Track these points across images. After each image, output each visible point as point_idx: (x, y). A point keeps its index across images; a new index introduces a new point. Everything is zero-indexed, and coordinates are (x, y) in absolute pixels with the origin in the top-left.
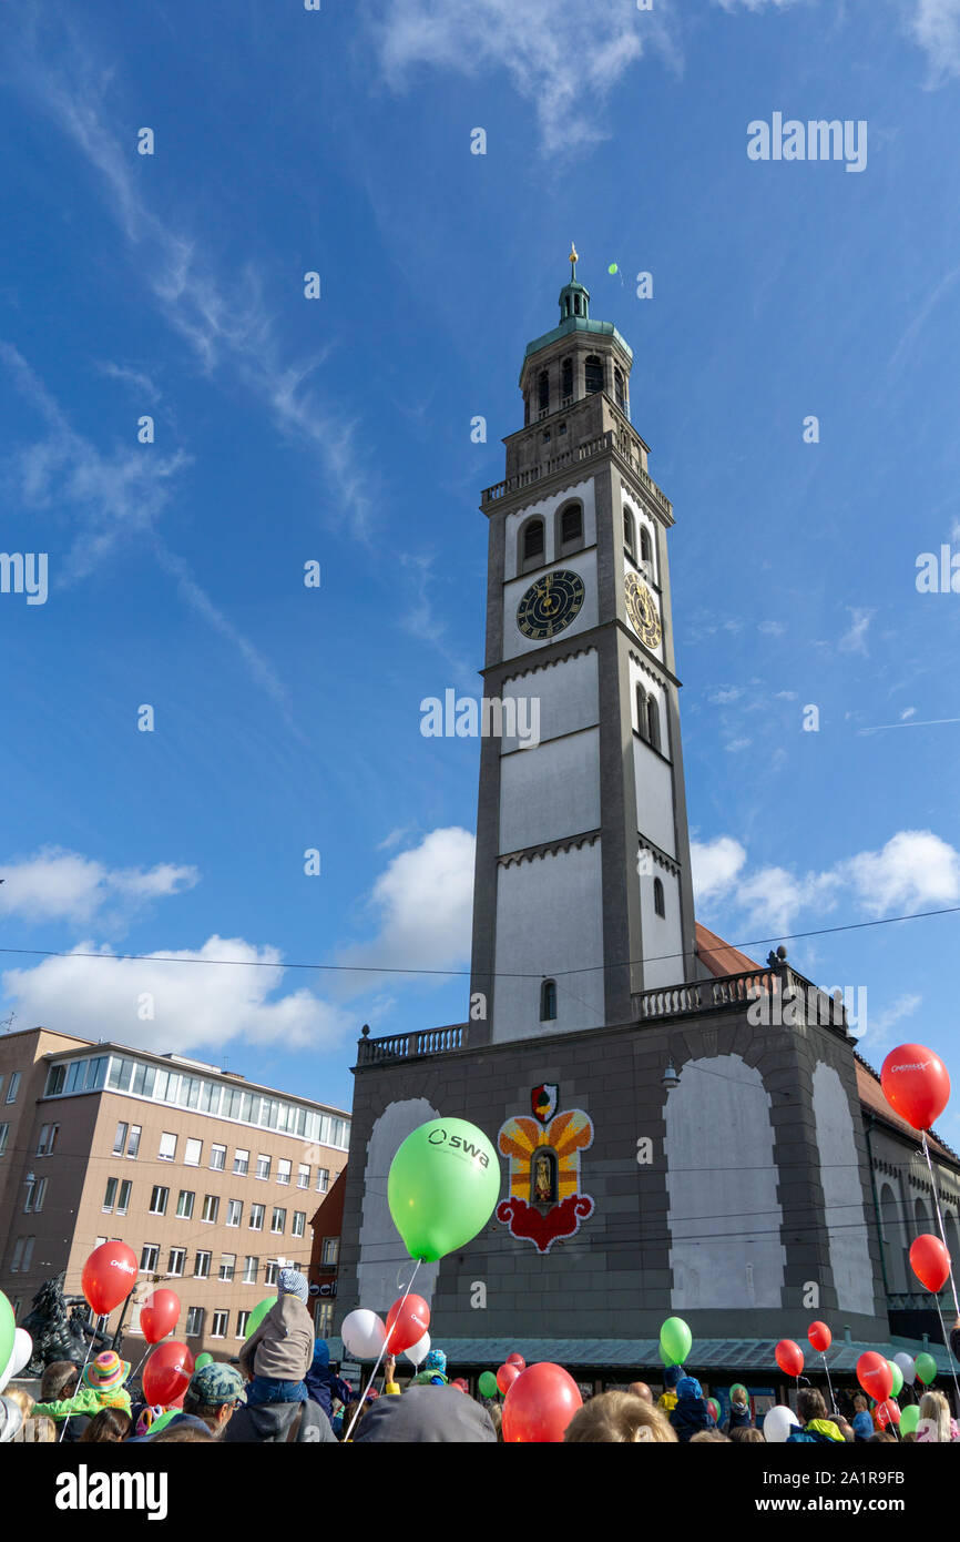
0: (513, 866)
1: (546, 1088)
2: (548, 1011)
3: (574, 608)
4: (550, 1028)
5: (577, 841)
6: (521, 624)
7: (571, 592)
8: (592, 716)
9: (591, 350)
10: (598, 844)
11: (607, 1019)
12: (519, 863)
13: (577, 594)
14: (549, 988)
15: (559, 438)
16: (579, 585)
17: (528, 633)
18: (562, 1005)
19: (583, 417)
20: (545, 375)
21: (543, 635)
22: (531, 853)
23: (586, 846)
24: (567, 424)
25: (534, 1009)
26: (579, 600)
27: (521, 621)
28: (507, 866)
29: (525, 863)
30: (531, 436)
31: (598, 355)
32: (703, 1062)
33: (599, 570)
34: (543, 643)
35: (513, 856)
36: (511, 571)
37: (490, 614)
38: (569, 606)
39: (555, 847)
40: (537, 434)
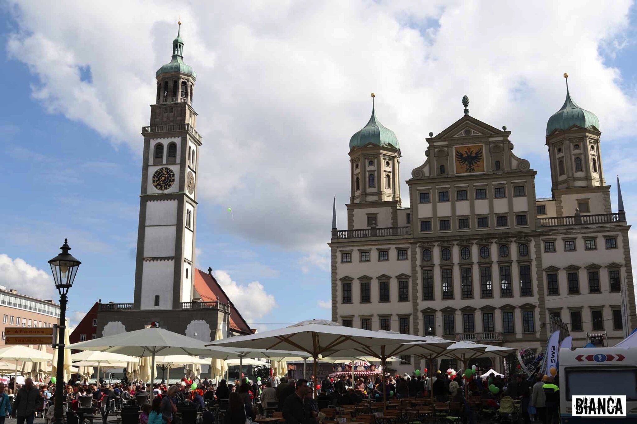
0: (148, 261)
1: (156, 323)
2: (157, 303)
3: (171, 183)
4: (157, 308)
5: (168, 258)
6: (154, 183)
7: (171, 177)
8: (174, 221)
9: (184, 79)
10: (174, 261)
11: (173, 308)
12: (150, 261)
13: (173, 178)
14: (157, 297)
15: (170, 114)
16: (173, 175)
17: (156, 186)
18: (161, 302)
19: (179, 109)
20: (167, 83)
21: (160, 189)
22: (154, 259)
23: (170, 261)
24: (174, 109)
25: (153, 302)
26: (173, 181)
27: (154, 181)
28: (146, 261)
29: (152, 261)
30: (160, 108)
31: (186, 81)
32: (196, 321)
33: (180, 173)
34: (160, 192)
35: (148, 259)
36: (151, 162)
37: (143, 175)
38: (170, 182)
39: (162, 259)
40: (163, 108)
